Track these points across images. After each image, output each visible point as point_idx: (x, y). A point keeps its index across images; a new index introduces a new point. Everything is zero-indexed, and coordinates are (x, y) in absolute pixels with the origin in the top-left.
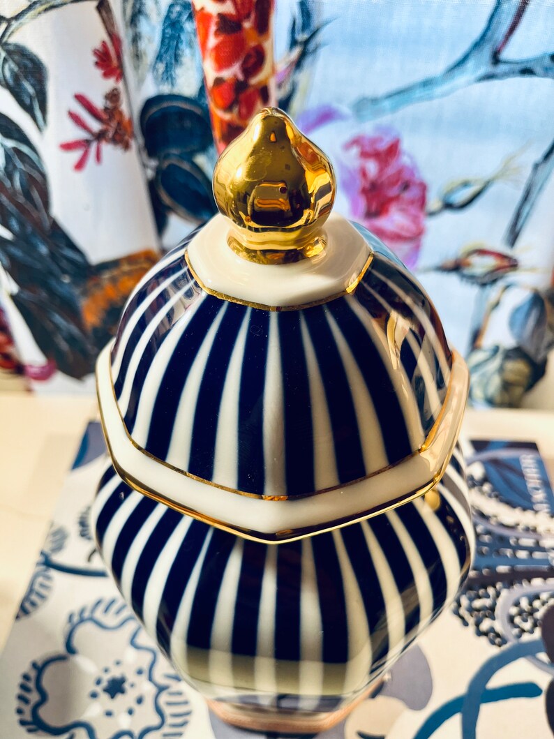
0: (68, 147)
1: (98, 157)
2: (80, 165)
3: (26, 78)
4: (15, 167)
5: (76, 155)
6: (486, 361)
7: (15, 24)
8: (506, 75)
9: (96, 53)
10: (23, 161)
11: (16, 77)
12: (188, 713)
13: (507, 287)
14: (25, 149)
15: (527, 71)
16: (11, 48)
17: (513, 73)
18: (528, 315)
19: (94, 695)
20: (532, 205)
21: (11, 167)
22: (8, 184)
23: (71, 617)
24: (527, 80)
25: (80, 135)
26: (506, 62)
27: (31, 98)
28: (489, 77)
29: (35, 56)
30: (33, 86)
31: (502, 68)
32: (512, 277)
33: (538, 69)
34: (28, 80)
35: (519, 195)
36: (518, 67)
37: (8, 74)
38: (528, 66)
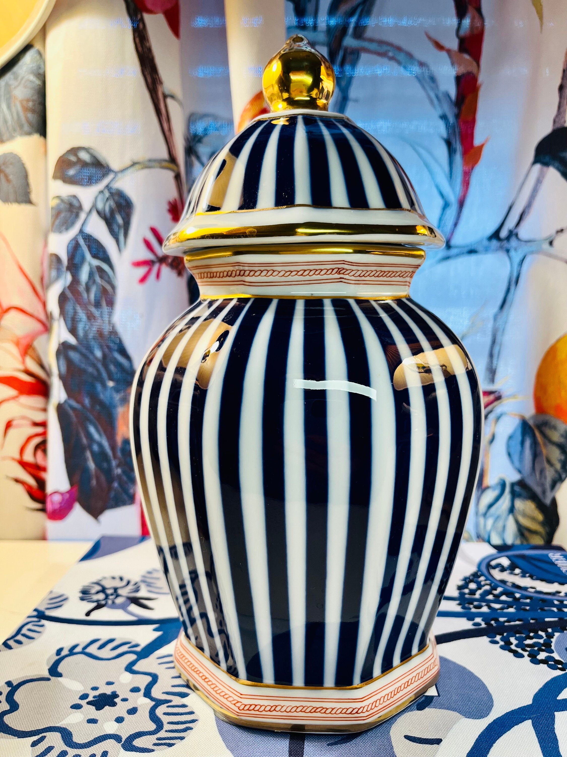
0: (138, 264)
1: (158, 276)
2: (143, 280)
3: (120, 212)
4: (94, 282)
5: (142, 271)
6: (497, 499)
7: (120, 175)
8: (457, 255)
9: (170, 203)
10: (101, 277)
11: (112, 212)
12: (193, 721)
13: (498, 419)
14: (105, 267)
15: (472, 252)
16: (113, 191)
17: (463, 253)
18: (522, 443)
19: (77, 707)
20: (501, 345)
21: (90, 283)
22: (85, 295)
23: (59, 652)
24: (473, 258)
25: (149, 256)
26: (456, 247)
27: (119, 227)
28: (447, 258)
29: (129, 198)
30: (123, 219)
31: (453, 251)
32: (499, 408)
33: (480, 248)
34: (121, 215)
35: (488, 340)
36: (466, 250)
37: (107, 209)
38: (473, 248)
